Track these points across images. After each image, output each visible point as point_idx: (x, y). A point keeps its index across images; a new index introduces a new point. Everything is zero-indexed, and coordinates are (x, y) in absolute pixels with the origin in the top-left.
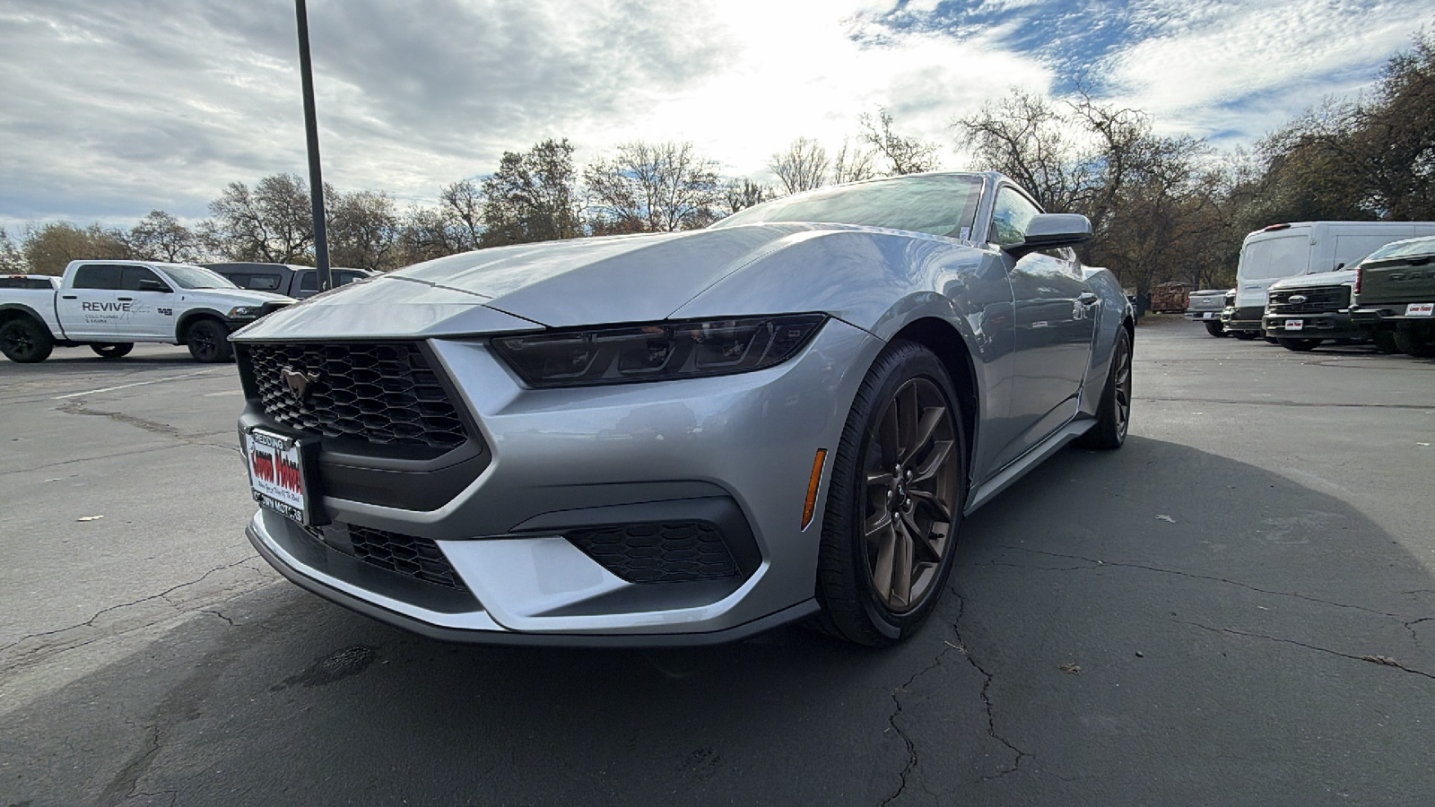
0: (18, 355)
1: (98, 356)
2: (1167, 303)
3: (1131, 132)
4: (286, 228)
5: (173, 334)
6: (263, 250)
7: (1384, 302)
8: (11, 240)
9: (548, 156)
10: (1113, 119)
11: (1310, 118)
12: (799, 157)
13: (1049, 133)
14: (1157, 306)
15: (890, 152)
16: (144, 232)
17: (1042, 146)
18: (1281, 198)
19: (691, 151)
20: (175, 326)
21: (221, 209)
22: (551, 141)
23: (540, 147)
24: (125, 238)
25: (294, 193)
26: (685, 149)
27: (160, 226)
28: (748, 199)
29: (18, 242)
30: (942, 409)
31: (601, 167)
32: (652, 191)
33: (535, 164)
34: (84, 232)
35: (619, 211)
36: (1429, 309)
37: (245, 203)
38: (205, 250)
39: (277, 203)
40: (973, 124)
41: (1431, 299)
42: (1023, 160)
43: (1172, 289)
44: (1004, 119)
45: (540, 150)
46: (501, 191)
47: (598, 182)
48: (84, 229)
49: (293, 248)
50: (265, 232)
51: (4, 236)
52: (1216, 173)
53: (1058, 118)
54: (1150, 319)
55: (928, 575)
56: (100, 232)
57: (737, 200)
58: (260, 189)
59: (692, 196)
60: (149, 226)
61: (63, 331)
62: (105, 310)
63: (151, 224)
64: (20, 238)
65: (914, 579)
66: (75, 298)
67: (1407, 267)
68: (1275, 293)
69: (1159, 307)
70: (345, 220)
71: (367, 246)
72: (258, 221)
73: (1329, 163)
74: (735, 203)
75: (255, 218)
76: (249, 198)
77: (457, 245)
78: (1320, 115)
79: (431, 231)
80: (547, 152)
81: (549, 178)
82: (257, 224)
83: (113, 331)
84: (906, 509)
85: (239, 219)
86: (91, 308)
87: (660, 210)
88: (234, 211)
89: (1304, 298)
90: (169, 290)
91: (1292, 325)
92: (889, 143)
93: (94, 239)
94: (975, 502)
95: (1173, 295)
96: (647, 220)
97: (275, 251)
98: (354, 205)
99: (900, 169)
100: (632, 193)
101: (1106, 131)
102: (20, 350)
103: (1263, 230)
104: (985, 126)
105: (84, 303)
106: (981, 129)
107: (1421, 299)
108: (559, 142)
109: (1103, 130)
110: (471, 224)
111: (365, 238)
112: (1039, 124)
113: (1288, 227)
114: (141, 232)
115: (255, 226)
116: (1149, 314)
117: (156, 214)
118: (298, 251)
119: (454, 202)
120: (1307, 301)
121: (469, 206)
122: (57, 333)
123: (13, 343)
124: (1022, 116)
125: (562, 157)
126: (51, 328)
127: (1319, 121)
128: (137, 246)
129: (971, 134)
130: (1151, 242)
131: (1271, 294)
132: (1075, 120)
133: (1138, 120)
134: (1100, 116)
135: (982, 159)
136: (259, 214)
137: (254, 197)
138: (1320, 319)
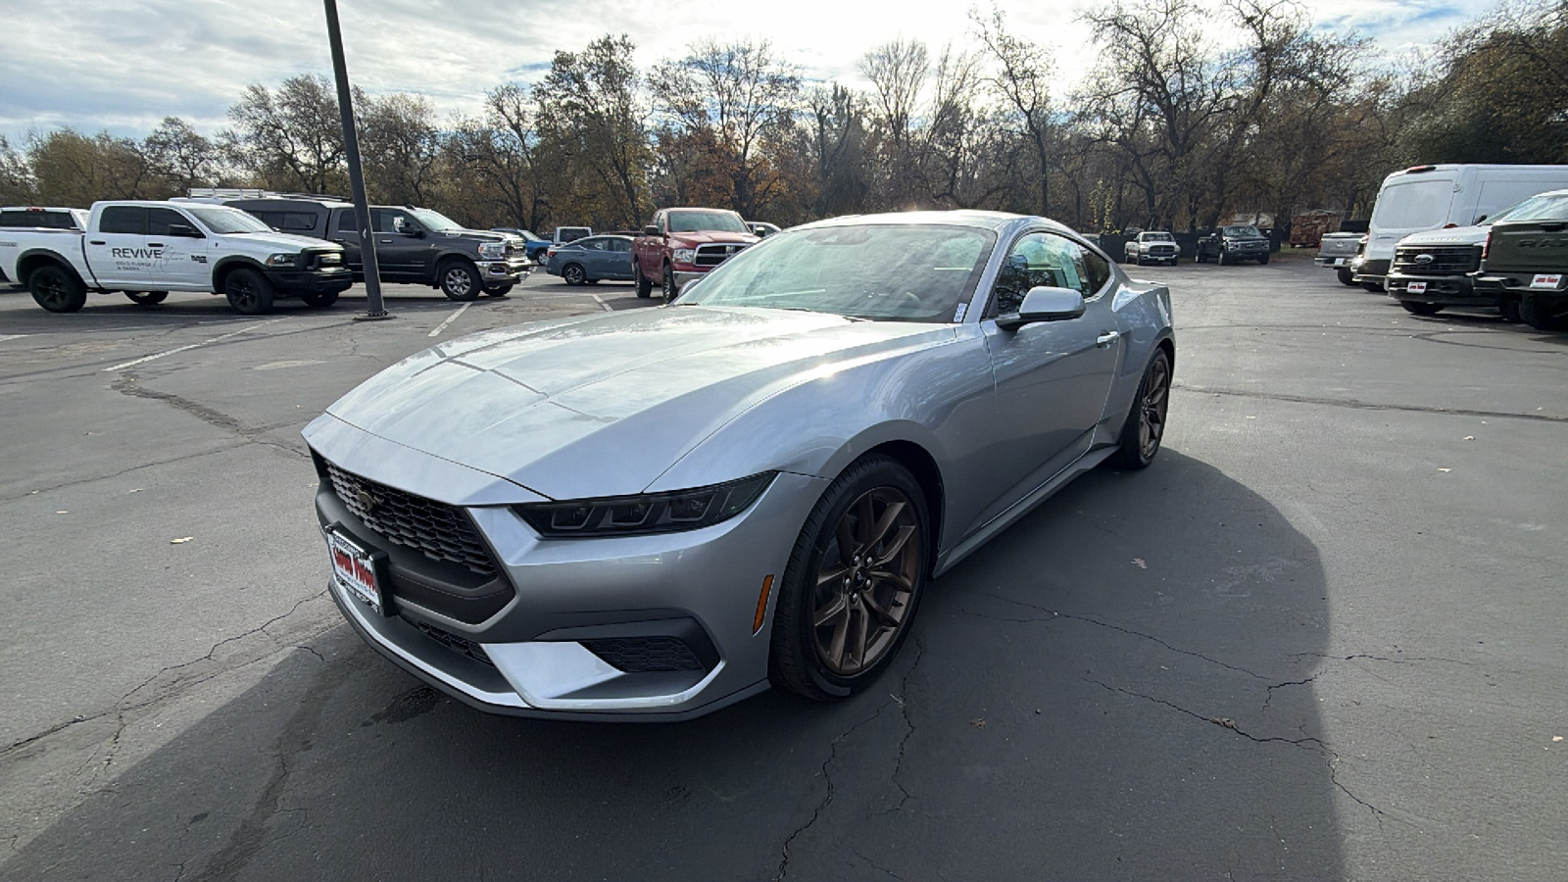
0: (52, 305)
1: (133, 302)
2: (1308, 236)
3: (1286, 30)
4: (315, 140)
5: (210, 283)
6: (293, 166)
7: (1510, 269)
8: (15, 150)
9: (606, 56)
10: (1267, 12)
11: (1503, 13)
12: (896, 57)
13: (1189, 30)
14: (1297, 239)
15: (1001, 54)
16: (159, 143)
17: (1180, 46)
18: (1454, 113)
19: (770, 49)
20: (211, 275)
21: (241, 116)
22: (609, 38)
23: (596, 45)
24: (139, 148)
25: (321, 97)
26: (763, 48)
27: (176, 136)
28: (836, 105)
29: (20, 151)
30: (901, 505)
31: (667, 69)
32: (726, 97)
33: (591, 65)
34: (93, 141)
35: (688, 121)
36: (1555, 281)
37: (267, 109)
38: (227, 164)
39: (303, 109)
40: (1100, 19)
41: (1559, 270)
42: (1156, 64)
43: (1316, 219)
44: (1137, 13)
45: (596, 48)
46: (553, 98)
47: (663, 87)
48: (92, 137)
49: (324, 163)
50: (292, 143)
51: (5, 145)
52: (1385, 76)
53: (1201, 11)
54: (1285, 255)
55: (885, 638)
56: (110, 141)
57: (823, 107)
58: (282, 92)
59: (771, 104)
60: (164, 136)
61: (95, 279)
62: (136, 256)
63: (166, 133)
64: (24, 147)
65: (868, 647)
66: (103, 243)
67: (1540, 232)
68: (1402, 251)
69: (1300, 239)
70: (380, 130)
71: (406, 160)
72: (284, 131)
73: (1518, 70)
74: (822, 111)
75: (278, 127)
76: (271, 104)
77: (506, 160)
78: (1517, 9)
79: (477, 143)
80: (605, 51)
81: (607, 82)
82: (283, 134)
83: (148, 280)
84: (866, 588)
85: (262, 128)
86: (121, 254)
87: (735, 121)
88: (255, 118)
89: (1431, 258)
90: (201, 235)
91: (1414, 287)
92: (1000, 42)
93: (104, 150)
94: (946, 564)
95: (1316, 226)
96: (720, 133)
97: (306, 165)
98: (388, 112)
99: (1011, 74)
100: (702, 101)
101: (1258, 27)
102: (53, 299)
103: (1405, 171)
104: (1115, 21)
105: (114, 250)
106: (1110, 25)
107: (1548, 270)
108: (618, 39)
109: (1254, 26)
110: (521, 136)
111: (404, 151)
112: (1179, 20)
113: (1433, 169)
114: (156, 143)
115: (280, 137)
116: (1285, 248)
117: (171, 122)
118: (330, 165)
119: (501, 109)
120: (1434, 261)
121: (518, 113)
122: (89, 281)
123: (45, 291)
124: (1159, 9)
125: (622, 56)
126: (82, 276)
127: (1514, 17)
128: (152, 159)
129: (1097, 31)
130: (1298, 162)
131: (1398, 251)
132: (1222, 14)
133: (1297, 15)
134: (1253, 8)
135: (1110, 61)
136: (284, 123)
137: (276, 102)
138: (1444, 283)
